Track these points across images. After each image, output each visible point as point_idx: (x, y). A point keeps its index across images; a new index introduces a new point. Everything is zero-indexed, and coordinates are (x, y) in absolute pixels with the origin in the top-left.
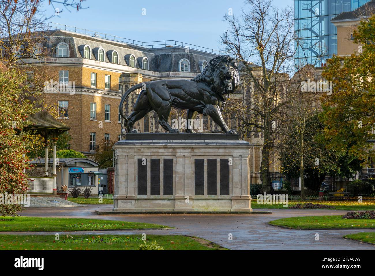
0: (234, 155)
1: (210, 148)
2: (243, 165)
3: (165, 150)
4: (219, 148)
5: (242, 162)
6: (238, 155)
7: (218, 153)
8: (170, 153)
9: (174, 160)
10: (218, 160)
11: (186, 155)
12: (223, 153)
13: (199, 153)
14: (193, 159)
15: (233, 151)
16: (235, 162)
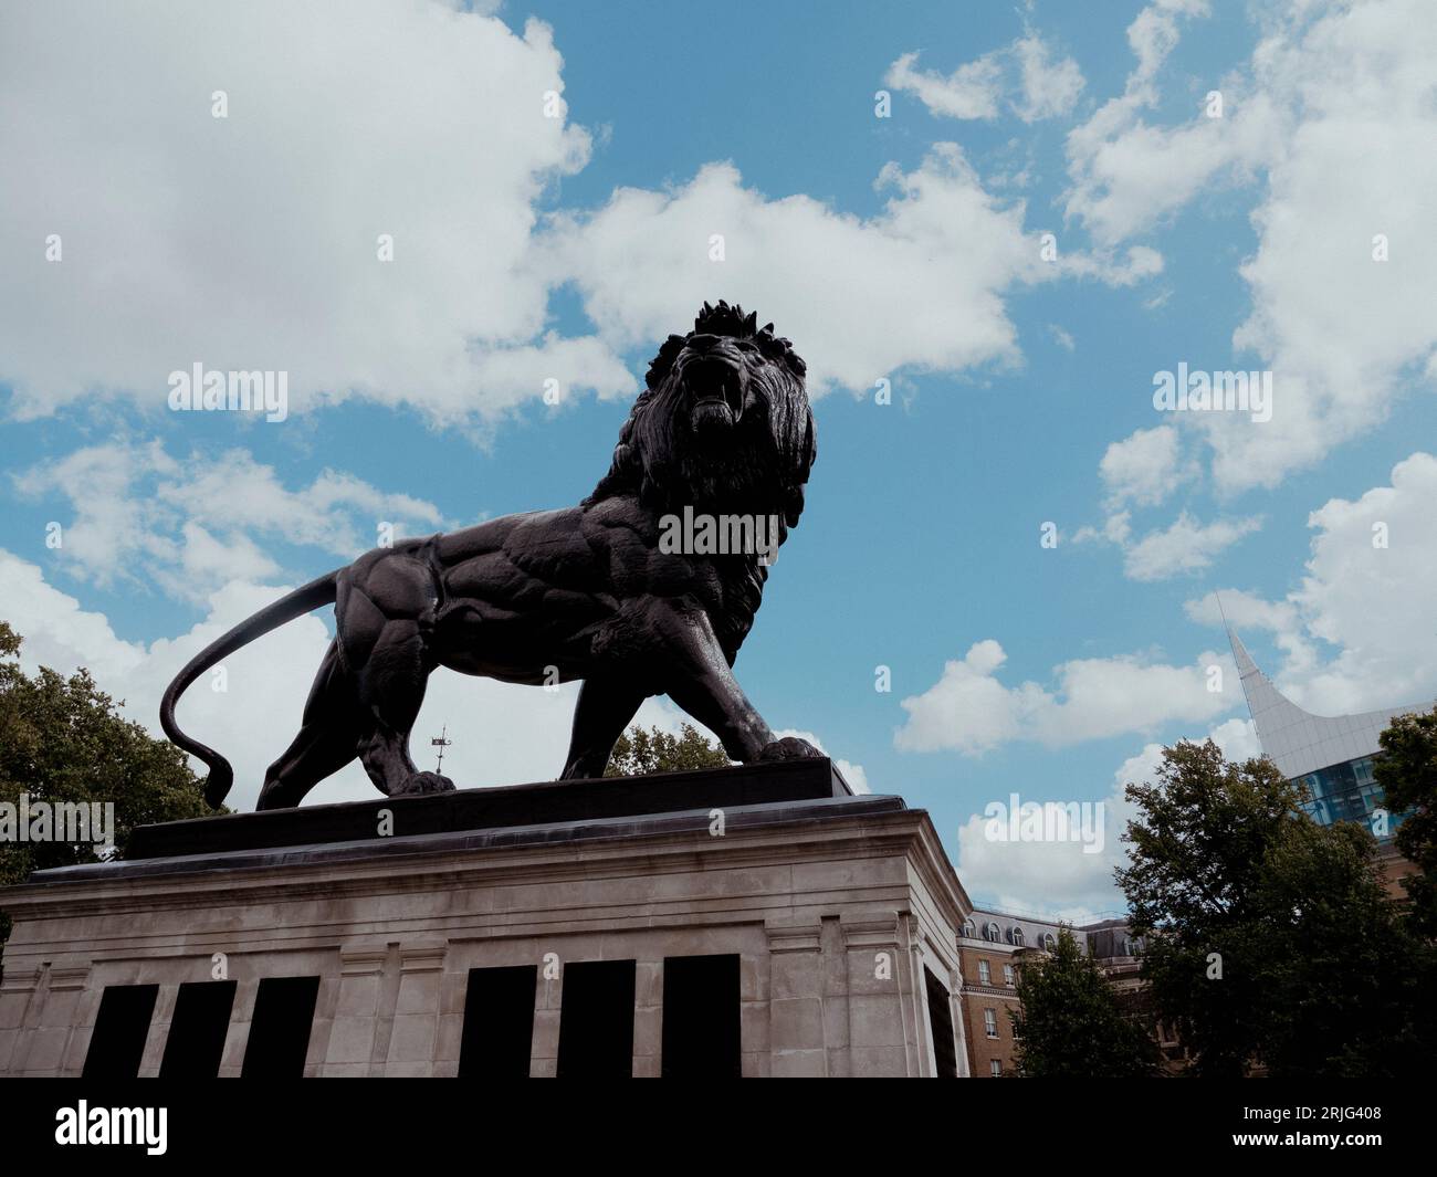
0: (774, 919)
1: (580, 869)
2: (856, 1004)
3: (278, 913)
4: (651, 866)
5: (847, 978)
6: (810, 915)
7: (645, 911)
8: (307, 933)
9: (329, 983)
10: (650, 973)
11: (409, 941)
12: (686, 908)
13: (503, 920)
14: (456, 974)
15: (767, 882)
16: (787, 982)
